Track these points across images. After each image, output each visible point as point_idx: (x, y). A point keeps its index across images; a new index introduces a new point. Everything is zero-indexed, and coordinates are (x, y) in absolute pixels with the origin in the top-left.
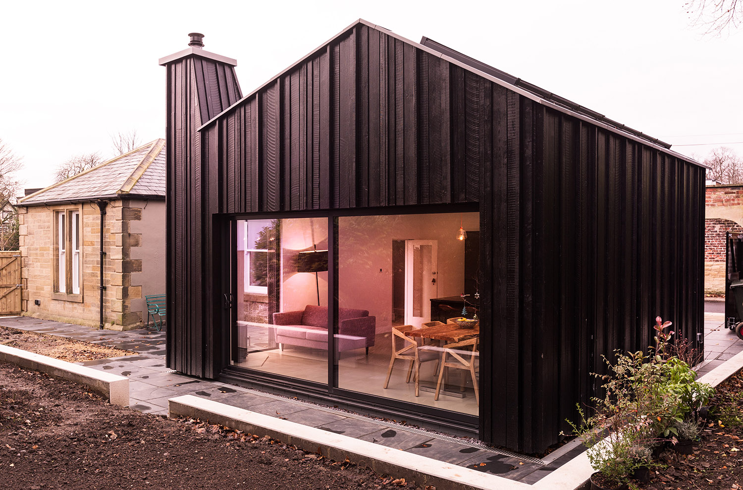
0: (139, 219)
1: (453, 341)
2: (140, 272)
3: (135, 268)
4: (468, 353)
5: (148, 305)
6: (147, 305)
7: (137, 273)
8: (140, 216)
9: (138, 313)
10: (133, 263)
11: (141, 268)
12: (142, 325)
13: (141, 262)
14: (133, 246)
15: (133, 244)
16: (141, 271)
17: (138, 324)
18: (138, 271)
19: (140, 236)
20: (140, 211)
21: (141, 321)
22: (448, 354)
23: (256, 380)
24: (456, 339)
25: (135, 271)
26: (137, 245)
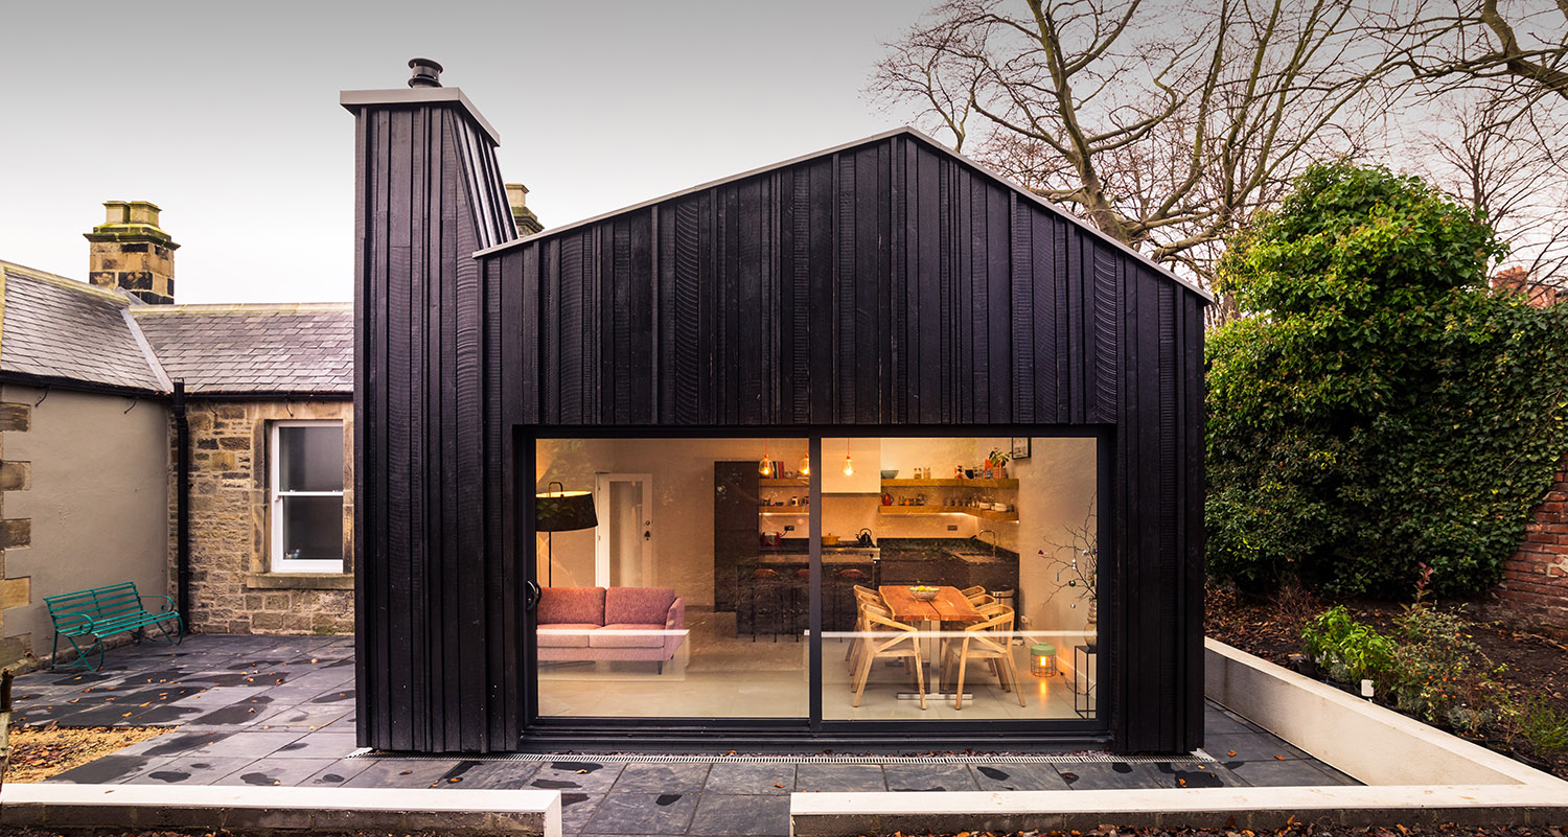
0: (25, 429)
1: (981, 620)
2: (27, 547)
3: (13, 538)
4: (1003, 634)
5: (54, 618)
6: (51, 619)
7: (20, 548)
8: (26, 422)
9: (22, 639)
10: (9, 527)
11: (29, 538)
12: (34, 664)
13: (28, 524)
14: (8, 488)
15: (8, 484)
16: (27, 543)
17: (23, 662)
18: (22, 544)
19: (27, 465)
20: (25, 412)
21: (29, 655)
22: (972, 640)
23: (626, 735)
24: (986, 616)
25: (15, 544)
26: (18, 485)
